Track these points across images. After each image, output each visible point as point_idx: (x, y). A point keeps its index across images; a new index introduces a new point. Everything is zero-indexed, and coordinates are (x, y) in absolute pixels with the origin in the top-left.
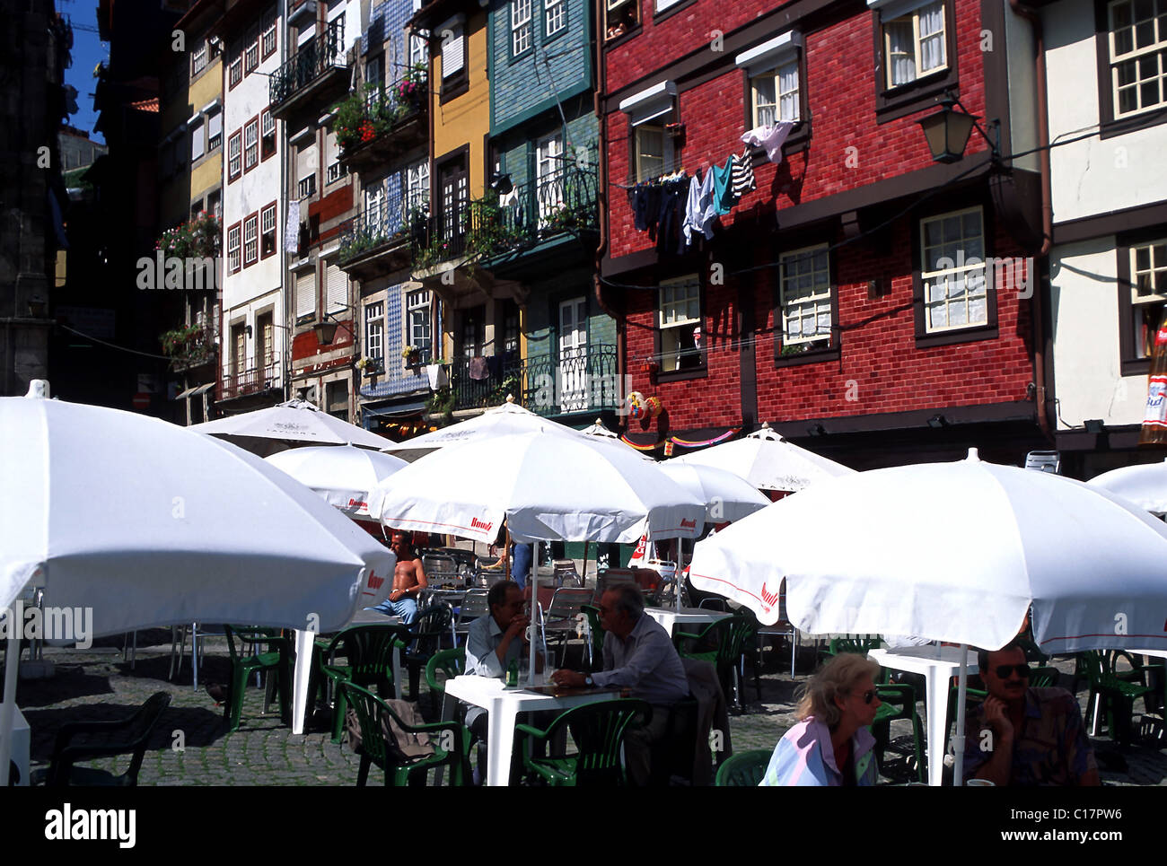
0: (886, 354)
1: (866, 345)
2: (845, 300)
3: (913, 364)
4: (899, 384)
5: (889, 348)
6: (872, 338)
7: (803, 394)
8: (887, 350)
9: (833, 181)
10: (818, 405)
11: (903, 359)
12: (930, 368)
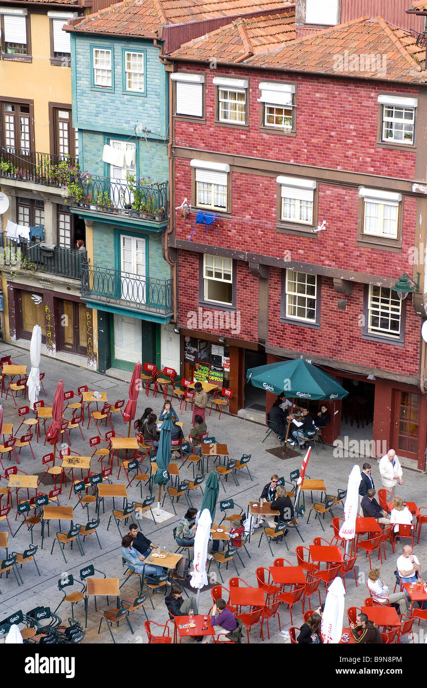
0: (346, 336)
1: (334, 328)
2: (324, 304)
3: (360, 344)
4: (351, 351)
5: (348, 333)
6: (339, 326)
7: (297, 339)
8: (346, 334)
9: (329, 260)
10: (306, 347)
11: (355, 340)
12: (368, 349)
